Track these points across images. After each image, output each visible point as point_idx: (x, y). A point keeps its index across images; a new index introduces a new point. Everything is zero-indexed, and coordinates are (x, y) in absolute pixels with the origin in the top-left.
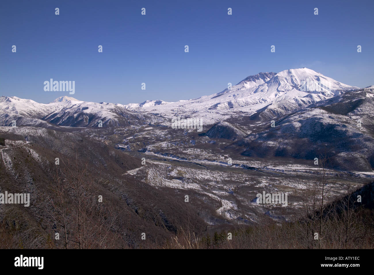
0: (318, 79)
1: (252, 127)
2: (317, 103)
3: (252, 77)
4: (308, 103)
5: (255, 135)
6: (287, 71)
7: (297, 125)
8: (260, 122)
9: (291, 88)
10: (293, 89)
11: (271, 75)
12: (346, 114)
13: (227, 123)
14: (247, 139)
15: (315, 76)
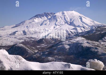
0: (81, 19)
1: (39, 47)
2: (80, 33)
3: (39, 15)
4: (74, 33)
5: (40, 53)
6: (62, 12)
7: (67, 47)
8: (44, 45)
9: (64, 23)
10: (65, 24)
11: (51, 14)
12: (97, 41)
13: (21, 45)
14: (35, 55)
15: (79, 16)
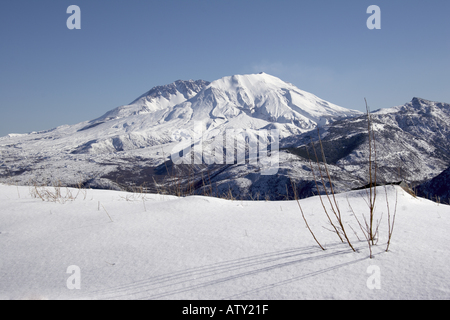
0: (288, 96)
2: (285, 140)
3: (161, 88)
6: (230, 77)
7: (245, 183)
8: (176, 178)
9: (237, 111)
10: (240, 113)
11: (198, 85)
12: (334, 162)
15: (282, 89)
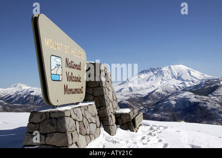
0: (189, 72)
1: (144, 104)
2: (188, 88)
3: (145, 71)
4: (182, 88)
5: (146, 110)
6: (168, 66)
7: (174, 103)
8: (150, 101)
11: (158, 69)
12: (207, 96)
13: (127, 102)
15: (187, 70)
